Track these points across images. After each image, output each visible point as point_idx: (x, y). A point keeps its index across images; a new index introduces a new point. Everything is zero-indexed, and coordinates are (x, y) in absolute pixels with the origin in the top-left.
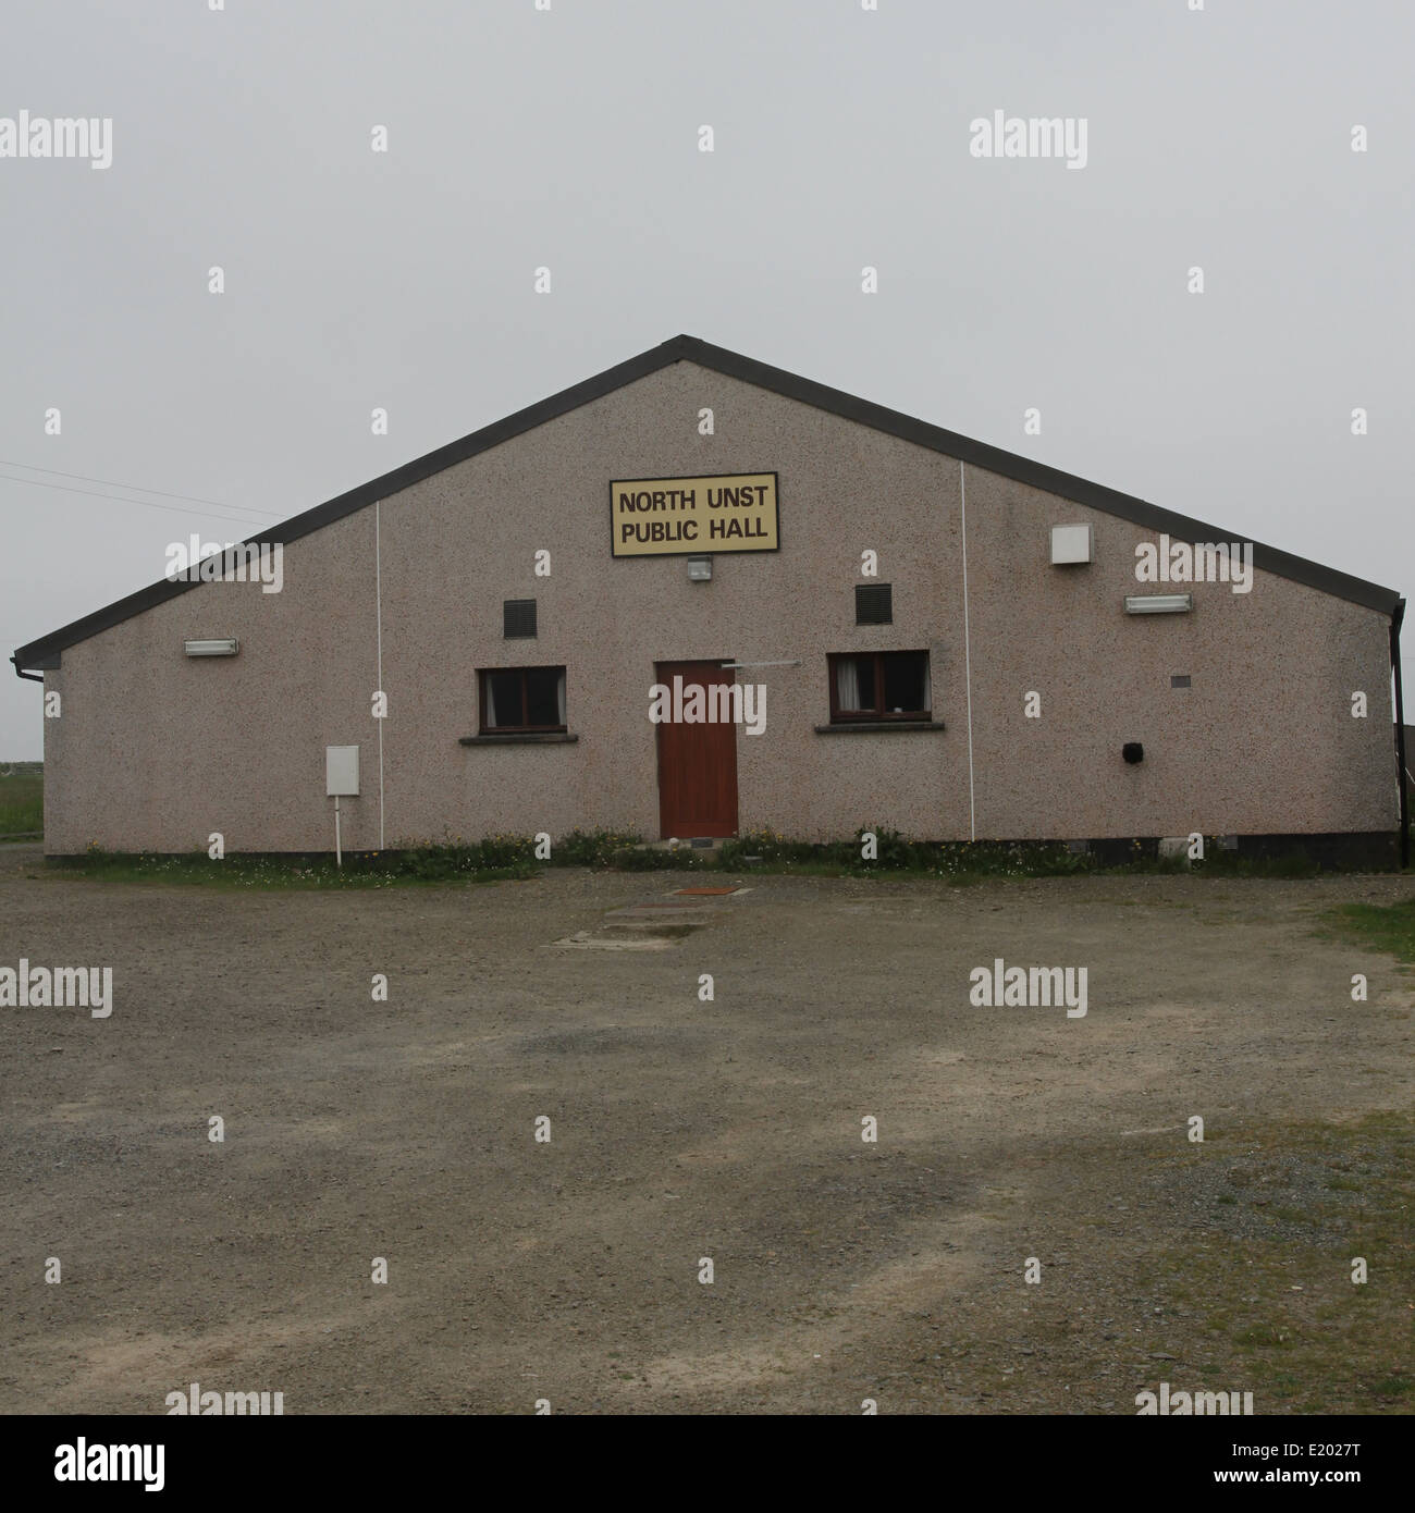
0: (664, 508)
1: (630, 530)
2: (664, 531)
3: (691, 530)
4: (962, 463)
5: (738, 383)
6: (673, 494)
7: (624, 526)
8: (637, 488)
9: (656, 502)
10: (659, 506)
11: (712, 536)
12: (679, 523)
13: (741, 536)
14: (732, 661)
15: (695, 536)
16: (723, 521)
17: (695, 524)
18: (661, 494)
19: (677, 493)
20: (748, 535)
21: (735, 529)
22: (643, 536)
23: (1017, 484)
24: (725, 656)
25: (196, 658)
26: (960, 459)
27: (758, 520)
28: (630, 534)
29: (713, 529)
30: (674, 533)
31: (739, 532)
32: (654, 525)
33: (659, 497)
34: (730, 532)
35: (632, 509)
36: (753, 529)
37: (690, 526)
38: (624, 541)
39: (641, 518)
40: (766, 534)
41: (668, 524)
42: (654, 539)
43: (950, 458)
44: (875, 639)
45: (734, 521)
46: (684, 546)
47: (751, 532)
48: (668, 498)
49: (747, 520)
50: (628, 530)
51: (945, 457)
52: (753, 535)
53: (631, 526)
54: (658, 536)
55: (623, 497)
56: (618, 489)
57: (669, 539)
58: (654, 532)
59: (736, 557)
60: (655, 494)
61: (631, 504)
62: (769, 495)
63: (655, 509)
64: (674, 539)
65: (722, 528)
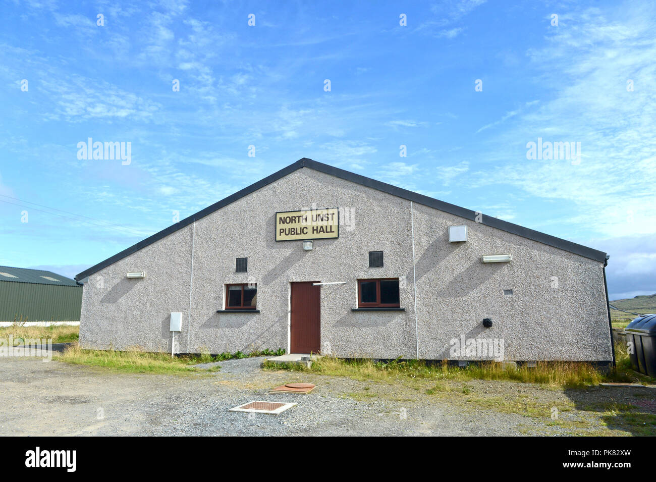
0: (295, 222)
1: (283, 231)
2: (295, 231)
3: (305, 231)
4: (412, 202)
5: (324, 175)
6: (299, 217)
7: (281, 230)
8: (285, 215)
9: (292, 220)
10: (294, 221)
11: (313, 233)
12: (301, 228)
13: (324, 232)
14: (320, 282)
15: (307, 232)
16: (317, 227)
17: (307, 228)
18: (295, 217)
19: (300, 216)
20: (327, 232)
21: (322, 229)
22: (287, 233)
23: (434, 210)
24: (317, 280)
25: (130, 279)
26: (411, 201)
27: (331, 226)
28: (283, 232)
29: (313, 230)
30: (299, 232)
31: (323, 231)
32: (292, 229)
33: (294, 218)
34: (320, 231)
35: (283, 223)
36: (329, 230)
37: (305, 229)
38: (280, 235)
39: (286, 226)
40: (333, 232)
41: (297, 229)
42: (291, 234)
43: (406, 200)
44: (377, 274)
45: (322, 227)
46: (302, 237)
47: (328, 231)
48: (297, 218)
49: (326, 227)
50: (282, 231)
51: (404, 200)
52: (329, 232)
53: (283, 229)
54: (293, 233)
55: (281, 218)
56: (279, 216)
57: (297, 234)
58: (292, 231)
59: (322, 241)
60: (292, 217)
61: (283, 221)
62: (336, 216)
63: (292, 223)
64: (299, 234)
65: (317, 230)
